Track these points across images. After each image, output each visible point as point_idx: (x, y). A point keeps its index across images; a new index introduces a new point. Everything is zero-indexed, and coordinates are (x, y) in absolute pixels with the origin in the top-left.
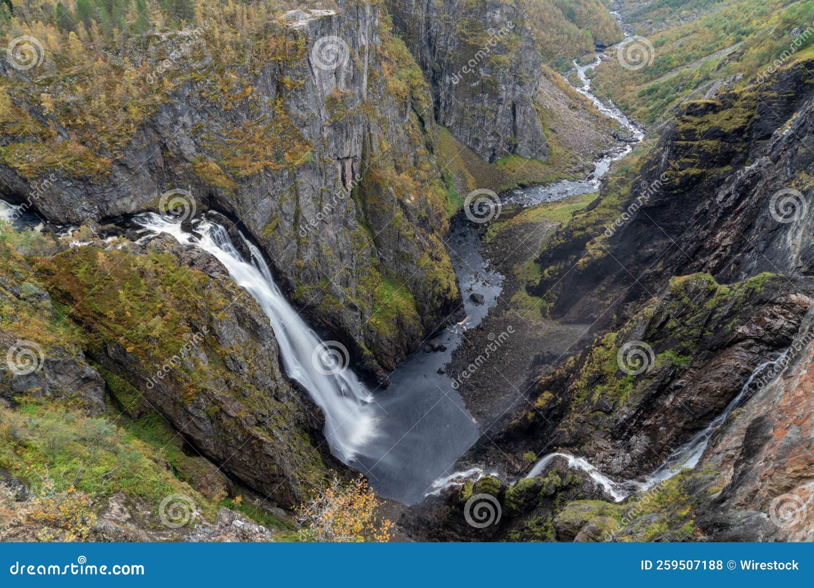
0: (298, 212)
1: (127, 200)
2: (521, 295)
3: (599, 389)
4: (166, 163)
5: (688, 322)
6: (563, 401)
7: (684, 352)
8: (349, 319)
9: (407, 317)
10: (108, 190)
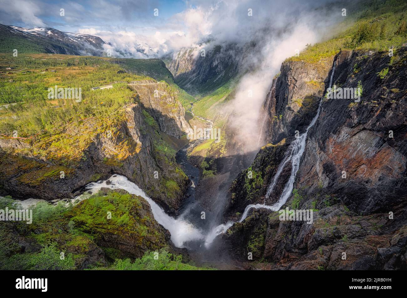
0: (141, 166)
1: (82, 181)
2: (205, 171)
3: (254, 184)
4: (93, 164)
5: (270, 157)
6: (243, 192)
7: (272, 165)
8: (163, 197)
9: (178, 190)
10: (74, 179)
